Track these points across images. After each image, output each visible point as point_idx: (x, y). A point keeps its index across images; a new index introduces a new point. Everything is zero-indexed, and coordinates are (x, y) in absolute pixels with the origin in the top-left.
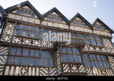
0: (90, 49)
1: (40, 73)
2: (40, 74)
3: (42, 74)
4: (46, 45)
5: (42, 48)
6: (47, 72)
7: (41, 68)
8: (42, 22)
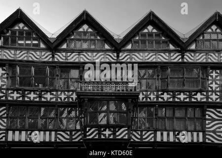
0: (160, 97)
1: (56, 137)
2: (58, 139)
3: (59, 139)
4: (65, 99)
5: (58, 104)
6: (68, 137)
7: (58, 132)
8: (56, 56)
